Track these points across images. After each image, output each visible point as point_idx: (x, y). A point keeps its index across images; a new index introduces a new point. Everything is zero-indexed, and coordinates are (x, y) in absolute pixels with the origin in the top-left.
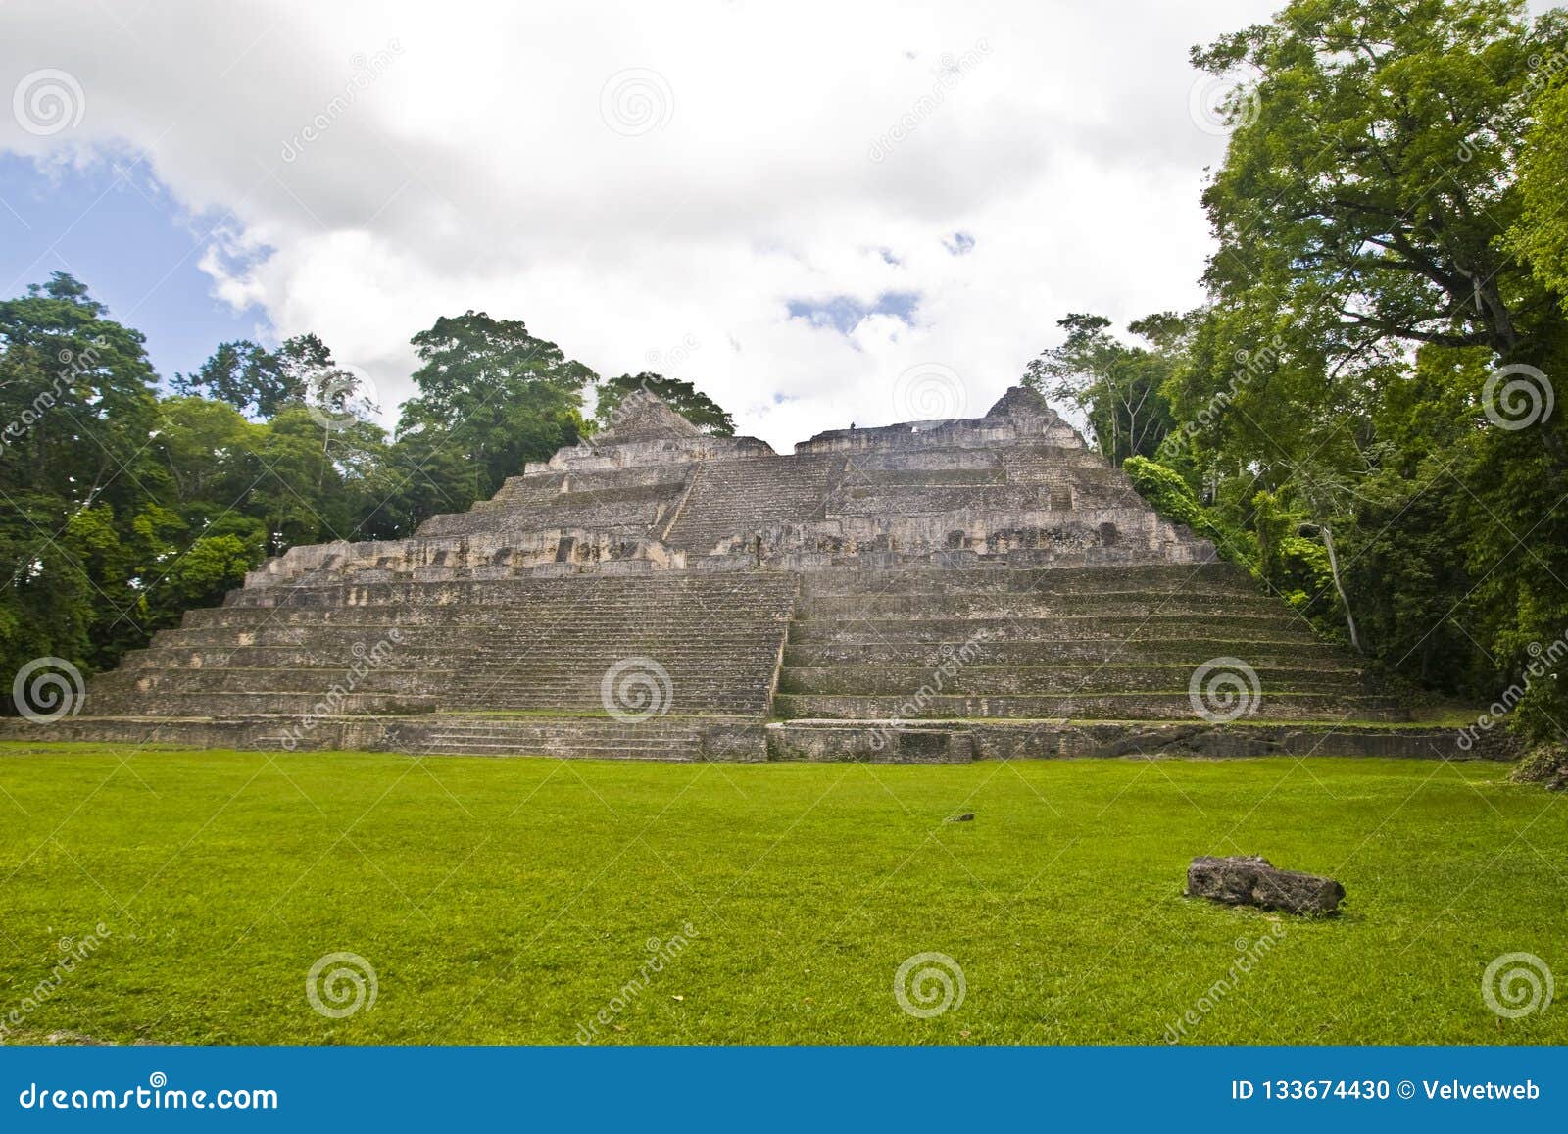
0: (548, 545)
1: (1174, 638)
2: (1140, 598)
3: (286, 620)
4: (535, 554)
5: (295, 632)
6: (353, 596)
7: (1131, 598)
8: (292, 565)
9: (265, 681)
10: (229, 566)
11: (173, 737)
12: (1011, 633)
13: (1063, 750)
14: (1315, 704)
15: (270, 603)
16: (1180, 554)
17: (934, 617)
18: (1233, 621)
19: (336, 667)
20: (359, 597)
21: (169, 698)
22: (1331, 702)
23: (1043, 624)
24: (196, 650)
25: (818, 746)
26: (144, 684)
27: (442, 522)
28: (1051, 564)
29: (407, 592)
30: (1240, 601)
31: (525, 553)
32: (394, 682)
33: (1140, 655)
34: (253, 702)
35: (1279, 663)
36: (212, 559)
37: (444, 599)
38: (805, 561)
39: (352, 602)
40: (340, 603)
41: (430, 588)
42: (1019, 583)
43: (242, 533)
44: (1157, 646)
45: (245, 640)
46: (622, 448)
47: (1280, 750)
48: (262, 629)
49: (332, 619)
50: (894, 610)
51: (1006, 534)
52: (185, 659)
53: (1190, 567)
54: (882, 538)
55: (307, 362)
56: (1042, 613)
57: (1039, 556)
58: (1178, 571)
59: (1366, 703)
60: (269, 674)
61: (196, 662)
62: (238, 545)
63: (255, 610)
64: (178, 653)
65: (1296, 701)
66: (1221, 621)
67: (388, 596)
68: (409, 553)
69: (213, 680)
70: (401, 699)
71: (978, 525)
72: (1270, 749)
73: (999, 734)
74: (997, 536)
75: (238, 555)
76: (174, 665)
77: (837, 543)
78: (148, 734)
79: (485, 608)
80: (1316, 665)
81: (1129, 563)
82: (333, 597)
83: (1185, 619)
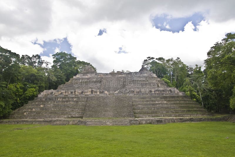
0: (89, 91)
1: (183, 106)
2: (178, 100)
3: (48, 103)
4: (87, 92)
5: (50, 105)
6: (59, 99)
7: (176, 100)
8: (45, 93)
9: (48, 113)
10: (33, 93)
11: (37, 123)
12: (162, 105)
13: (176, 122)
14: (203, 114)
15: (44, 100)
16: (181, 94)
17: (151, 103)
18: (190, 103)
19: (60, 110)
20: (60, 99)
21: (31, 116)
22: (205, 114)
23: (166, 104)
24: (34, 108)
25: (144, 122)
26: (25, 114)
27: (63, 85)
28: (165, 95)
29: (68, 98)
30: (190, 101)
31: (85, 92)
32: (71, 113)
33: (180, 108)
34: (47, 117)
35: (197, 109)
36: (31, 92)
37: (75, 100)
38: (131, 94)
39: (59, 100)
40: (57, 100)
41: (72, 98)
42: (161, 98)
43: (35, 88)
44: (182, 107)
45: (42, 106)
46: (88, 74)
47: (202, 121)
48: (45, 104)
49: (56, 102)
50: (145, 102)
51: (157, 91)
52: (32, 109)
53: (183, 96)
54: (140, 91)
55: (37, 59)
56: (165, 102)
57: (163, 94)
58: (181, 96)
59: (209, 114)
60: (49, 112)
61: (34, 110)
62: (34, 90)
63: (41, 101)
64: (30, 108)
65: (201, 114)
66: (189, 103)
67: (65, 99)
68: (66, 92)
69: (38, 113)
70: (74, 116)
71: (153, 89)
72: (201, 121)
73: (168, 120)
74: (155, 91)
75: (35, 91)
76: (30, 110)
77: (133, 91)
78: (32, 123)
79: (83, 101)
80: (201, 109)
81: (175, 95)
82: (55, 99)
83: (184, 103)
